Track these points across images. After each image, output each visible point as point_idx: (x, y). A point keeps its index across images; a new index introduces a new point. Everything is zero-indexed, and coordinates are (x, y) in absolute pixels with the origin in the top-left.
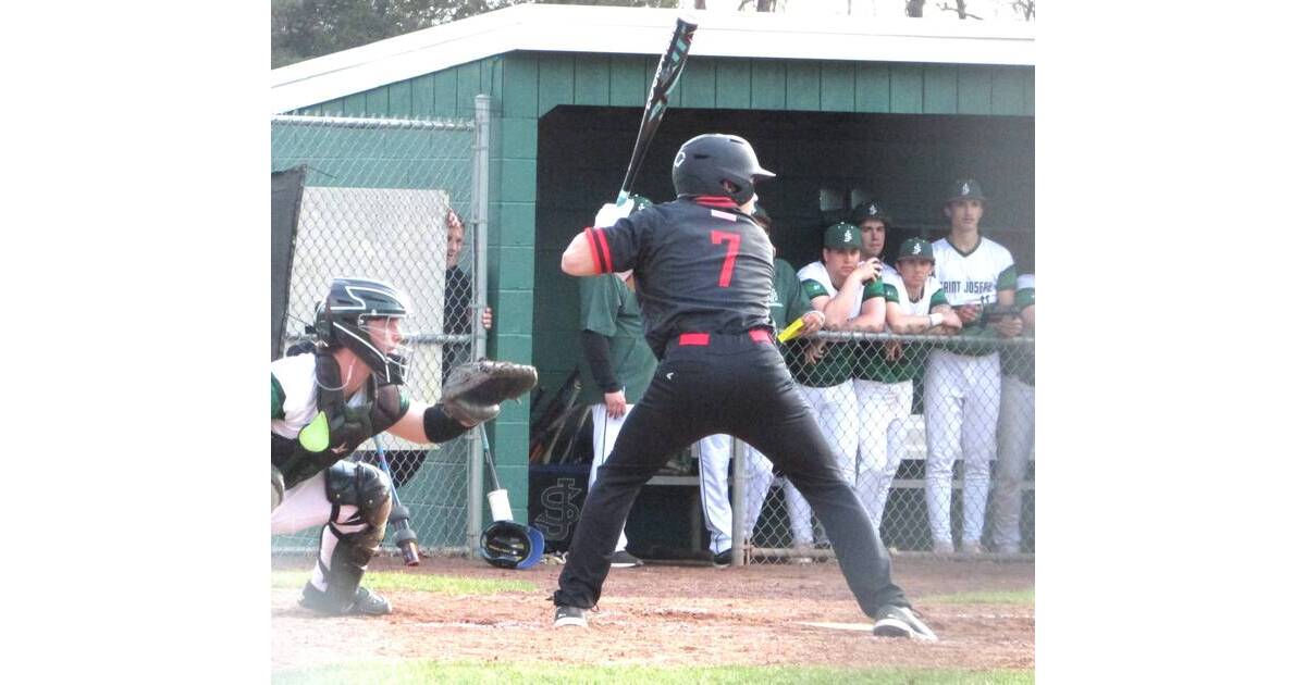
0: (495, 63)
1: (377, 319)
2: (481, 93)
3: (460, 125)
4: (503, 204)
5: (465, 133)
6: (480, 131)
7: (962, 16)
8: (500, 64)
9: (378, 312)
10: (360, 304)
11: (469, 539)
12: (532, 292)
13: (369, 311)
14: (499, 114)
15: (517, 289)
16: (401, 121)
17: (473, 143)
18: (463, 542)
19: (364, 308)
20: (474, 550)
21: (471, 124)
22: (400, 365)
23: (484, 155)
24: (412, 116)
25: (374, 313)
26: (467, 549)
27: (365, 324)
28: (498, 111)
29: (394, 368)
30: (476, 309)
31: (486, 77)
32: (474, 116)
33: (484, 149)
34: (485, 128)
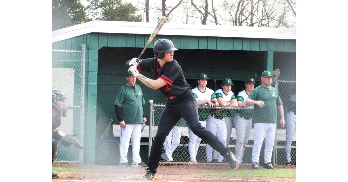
0: (87, 35)
1: (59, 100)
2: (83, 43)
3: (78, 52)
4: (89, 72)
5: (79, 54)
6: (83, 53)
7: (217, 24)
8: (88, 36)
9: (59, 98)
10: (55, 96)
11: (80, 159)
12: (96, 95)
13: (57, 98)
14: (88, 49)
15: (93, 94)
16: (62, 51)
17: (81, 56)
18: (78, 160)
19: (56, 97)
20: (81, 162)
21: (81, 52)
22: (65, 112)
23: (84, 59)
24: (65, 49)
25: (58, 98)
26: (79, 161)
27: (56, 101)
28: (88, 48)
29: (63, 113)
30: (82, 99)
31: (85, 39)
32: (81, 50)
33: (84, 58)
34: (84, 53)
